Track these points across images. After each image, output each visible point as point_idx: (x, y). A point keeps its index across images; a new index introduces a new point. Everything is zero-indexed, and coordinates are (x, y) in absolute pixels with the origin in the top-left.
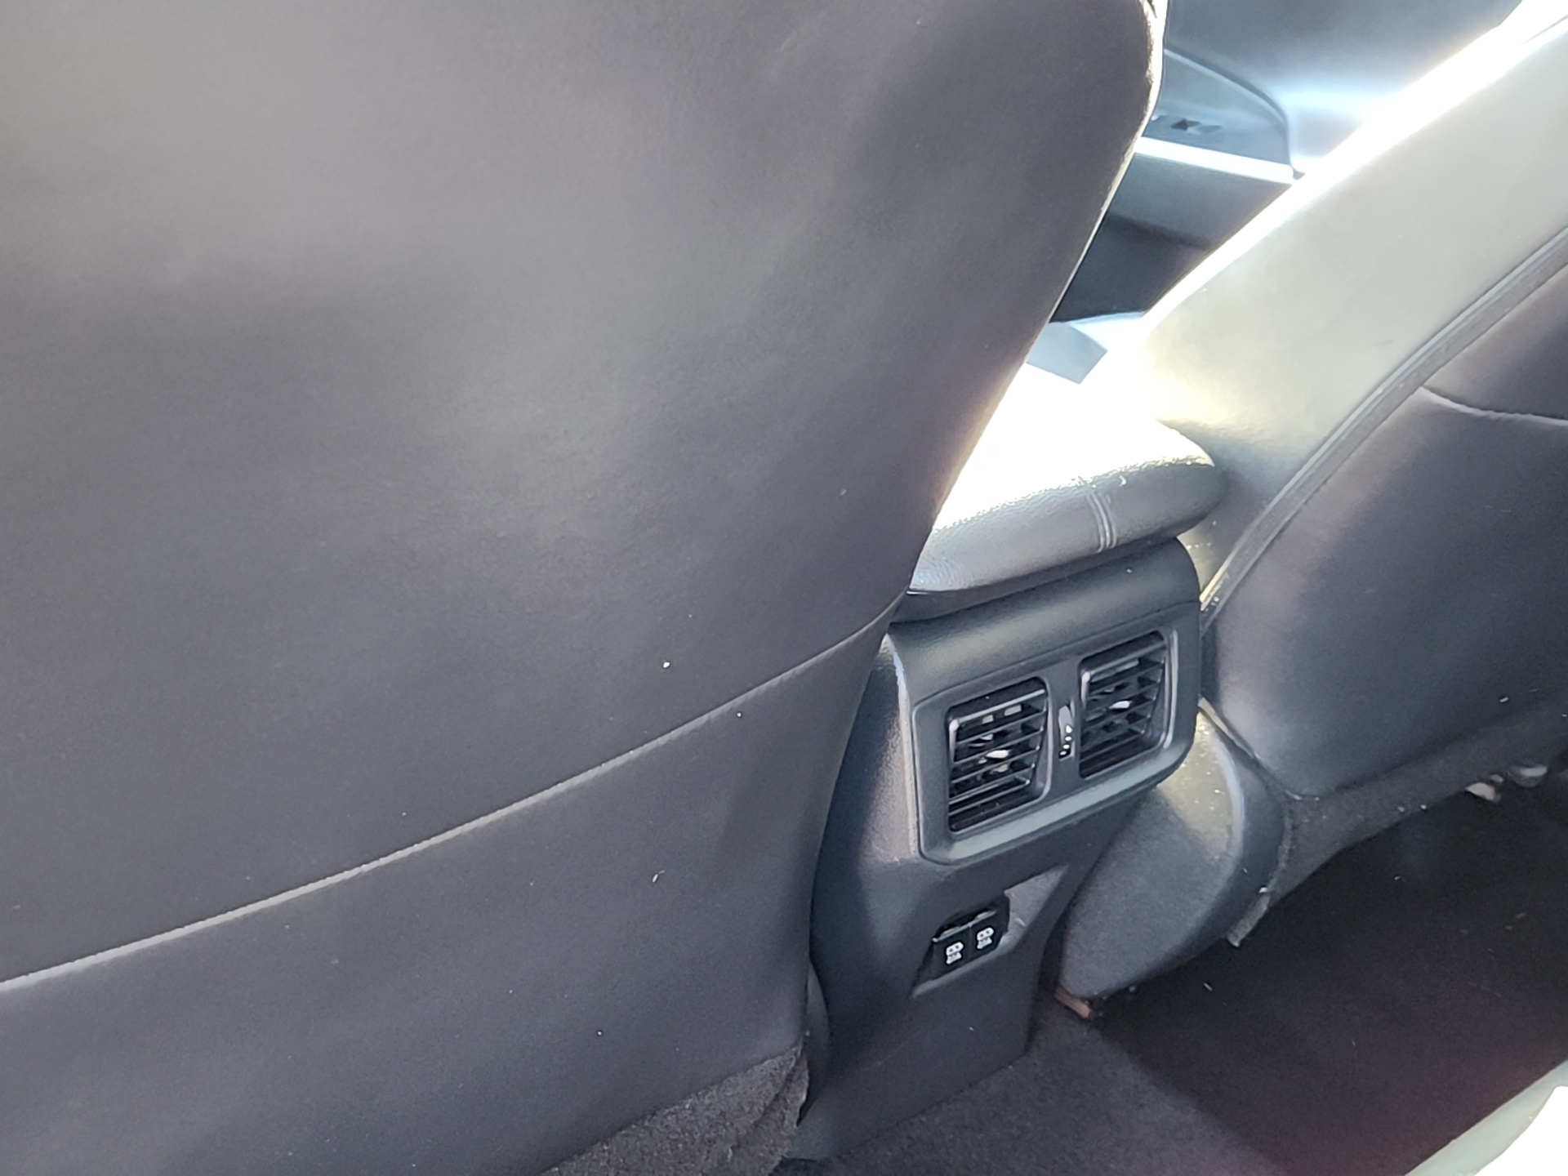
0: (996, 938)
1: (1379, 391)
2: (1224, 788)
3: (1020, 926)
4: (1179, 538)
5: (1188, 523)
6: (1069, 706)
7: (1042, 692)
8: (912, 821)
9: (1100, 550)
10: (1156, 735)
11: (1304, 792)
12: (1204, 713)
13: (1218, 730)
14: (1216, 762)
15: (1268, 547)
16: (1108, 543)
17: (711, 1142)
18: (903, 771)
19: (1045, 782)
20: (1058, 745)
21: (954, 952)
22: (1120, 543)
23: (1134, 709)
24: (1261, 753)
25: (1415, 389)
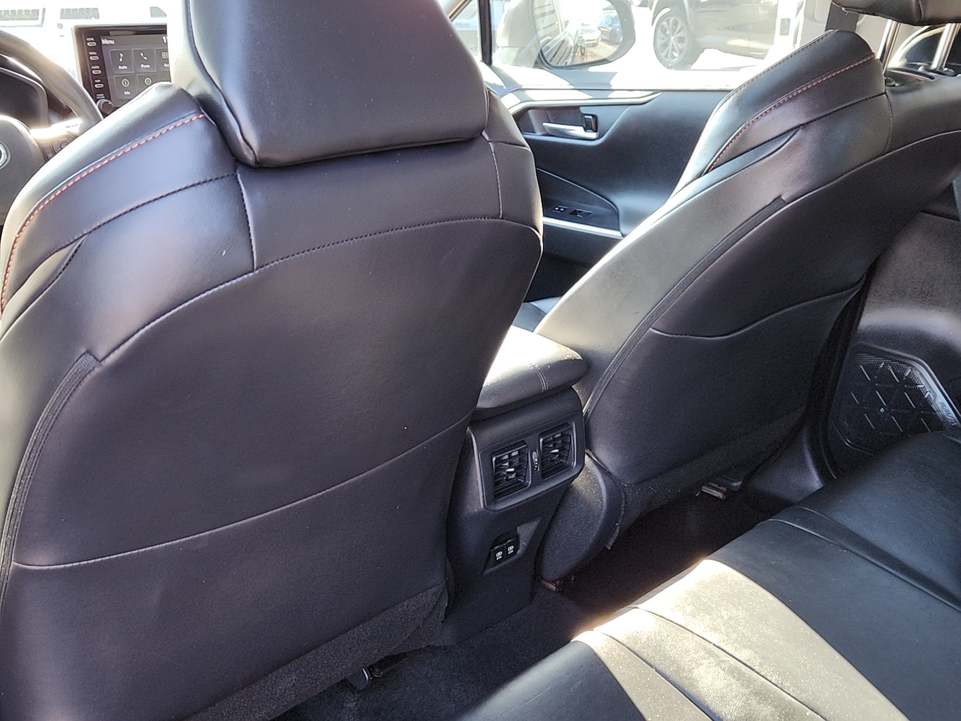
0: (515, 550)
1: (636, 330)
2: (598, 484)
3: (524, 545)
4: (573, 387)
5: (575, 381)
6: (536, 451)
7: (525, 446)
8: (481, 495)
9: (542, 391)
10: (570, 462)
11: (628, 482)
12: (588, 455)
13: (594, 461)
14: (595, 474)
15: (605, 389)
16: (545, 389)
17: (414, 619)
18: (477, 476)
19: (529, 480)
20: (533, 467)
21: (499, 555)
22: (550, 388)
23: (561, 453)
24: (611, 469)
25: (648, 329)
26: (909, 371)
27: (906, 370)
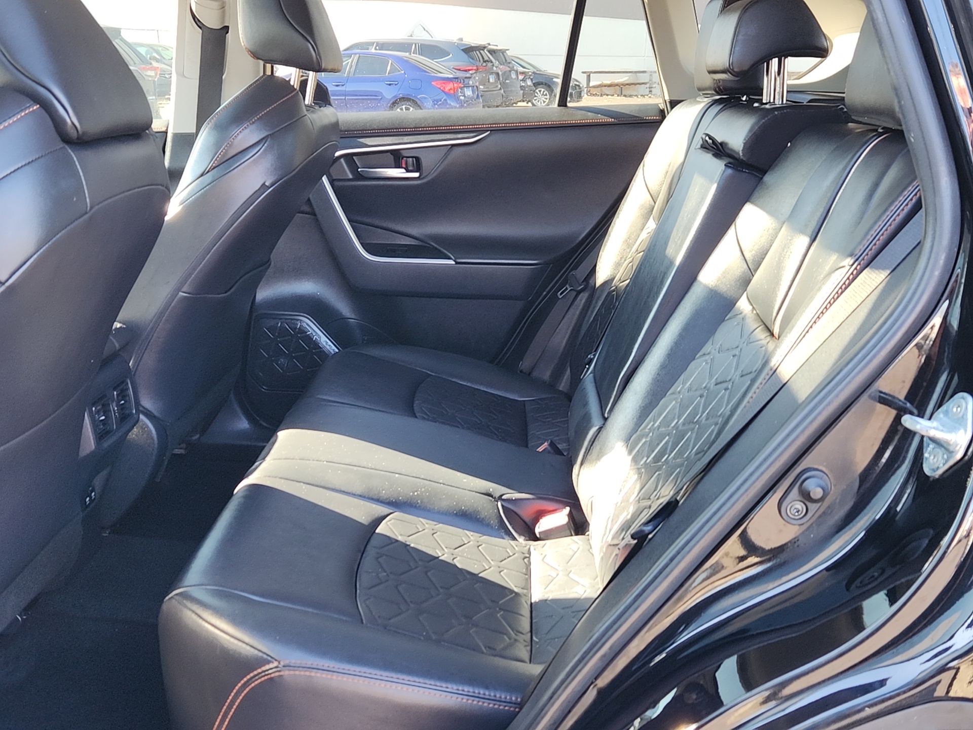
0: (95, 496)
2: (148, 427)
6: (114, 402)
7: (107, 398)
10: (132, 411)
19: (114, 425)
20: (115, 414)
21: (88, 500)
23: (126, 403)
24: (156, 413)
25: (178, 293)
26: (299, 324)
27: (297, 324)
